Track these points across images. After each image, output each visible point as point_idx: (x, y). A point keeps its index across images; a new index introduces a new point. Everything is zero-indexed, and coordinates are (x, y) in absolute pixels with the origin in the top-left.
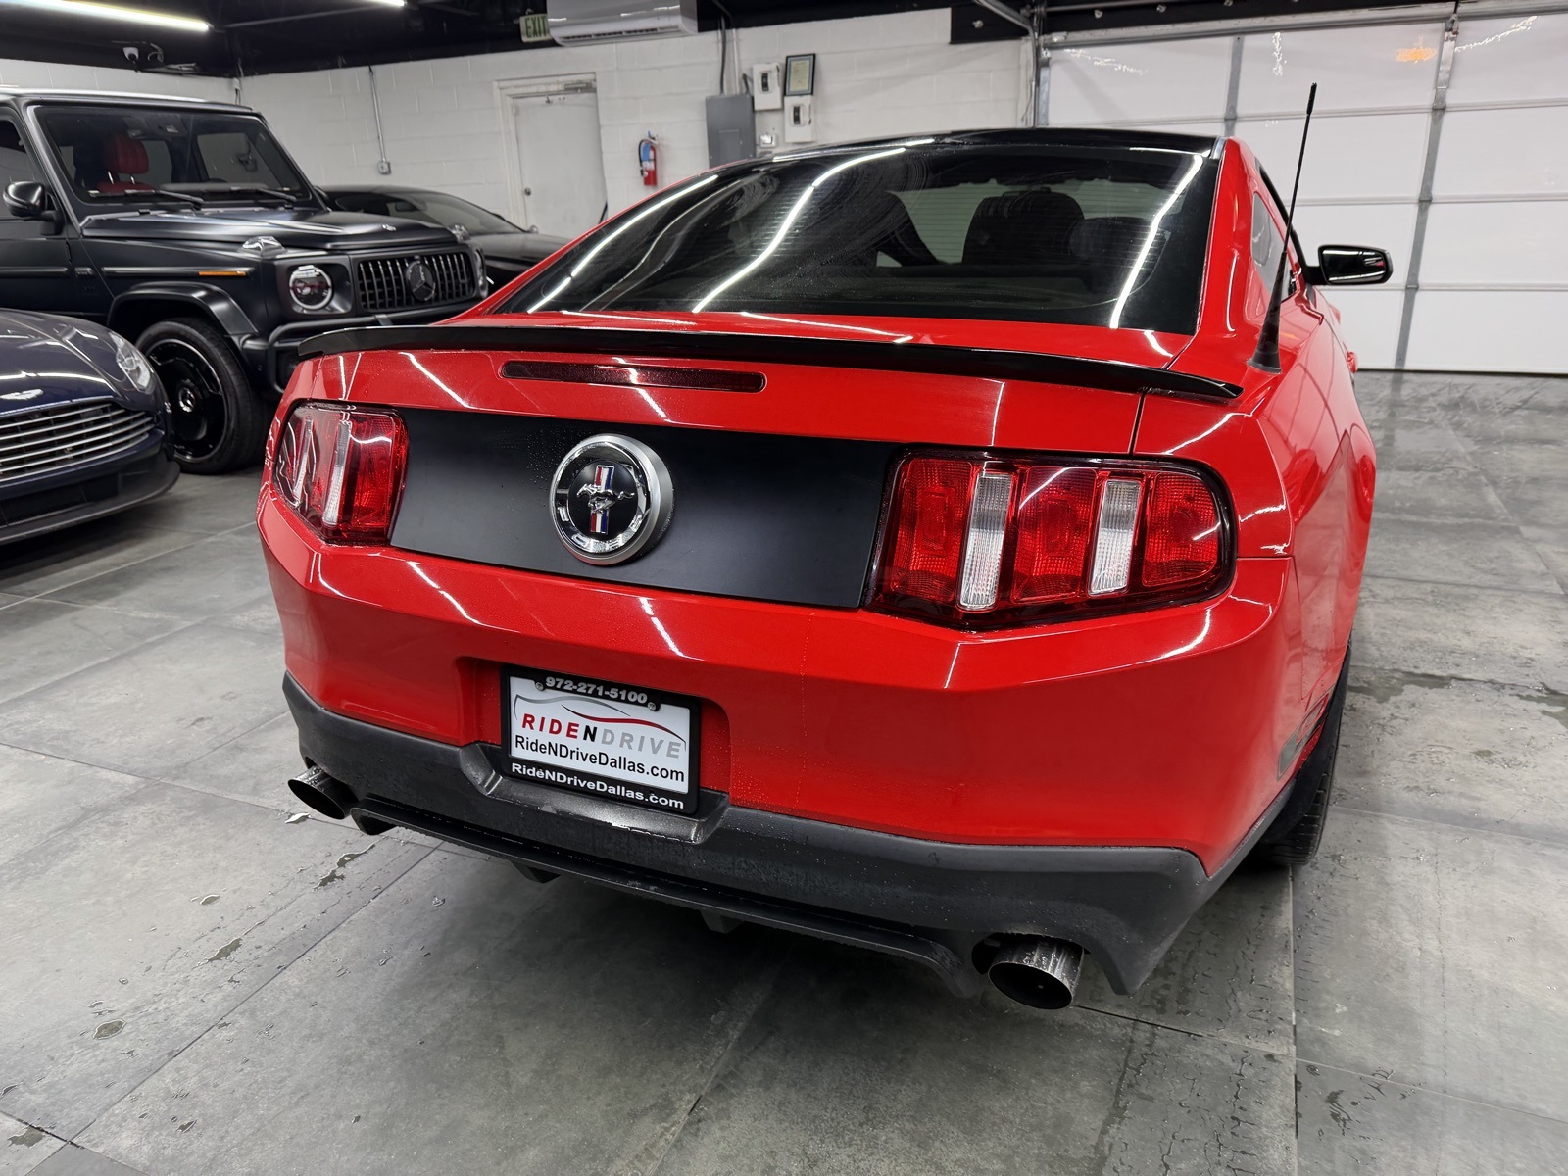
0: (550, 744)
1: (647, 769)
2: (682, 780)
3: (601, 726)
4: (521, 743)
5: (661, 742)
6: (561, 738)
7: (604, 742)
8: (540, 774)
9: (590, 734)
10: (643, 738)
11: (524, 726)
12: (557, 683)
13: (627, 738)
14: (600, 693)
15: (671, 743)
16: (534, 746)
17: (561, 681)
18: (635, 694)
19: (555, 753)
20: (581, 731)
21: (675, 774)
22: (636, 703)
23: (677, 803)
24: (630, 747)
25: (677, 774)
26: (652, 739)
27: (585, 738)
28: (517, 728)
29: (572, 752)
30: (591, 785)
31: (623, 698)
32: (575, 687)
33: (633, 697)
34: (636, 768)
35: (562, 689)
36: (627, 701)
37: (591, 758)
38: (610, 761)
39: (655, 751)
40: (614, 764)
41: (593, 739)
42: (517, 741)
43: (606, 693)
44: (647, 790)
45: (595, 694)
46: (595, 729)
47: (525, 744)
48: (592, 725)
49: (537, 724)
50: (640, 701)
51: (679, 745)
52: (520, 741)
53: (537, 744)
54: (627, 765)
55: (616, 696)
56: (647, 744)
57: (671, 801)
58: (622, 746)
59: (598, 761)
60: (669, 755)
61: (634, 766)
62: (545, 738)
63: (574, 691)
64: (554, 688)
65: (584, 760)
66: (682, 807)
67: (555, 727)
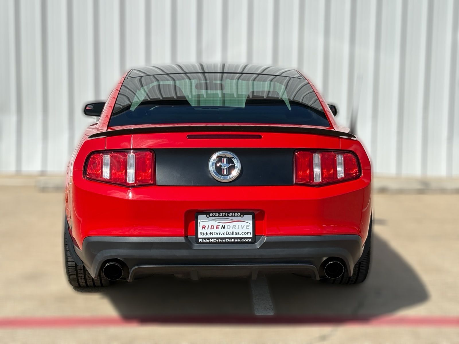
0: (211, 233)
1: (240, 233)
2: (251, 234)
3: (226, 225)
4: (201, 234)
5: (244, 225)
6: (215, 230)
7: (227, 229)
8: (208, 241)
9: (223, 227)
10: (239, 225)
11: (202, 229)
12: (213, 215)
13: (234, 226)
14: (226, 215)
15: (247, 225)
16: (206, 234)
17: (215, 214)
18: (237, 214)
19: (213, 235)
20: (220, 227)
21: (248, 233)
22: (237, 216)
23: (249, 240)
24: (235, 229)
25: (249, 233)
26: (242, 225)
27: (222, 229)
28: (200, 230)
29: (218, 233)
30: (224, 241)
31: (233, 215)
32: (219, 215)
33: (236, 214)
34: (237, 234)
35: (215, 216)
36: (234, 216)
37: (223, 234)
38: (229, 233)
39: (242, 228)
40: (231, 234)
41: (224, 228)
42: (200, 234)
43: (228, 215)
44: (241, 239)
45: (225, 216)
46: (225, 226)
47: (203, 234)
48: (223, 225)
49: (206, 228)
50: (238, 215)
51: (249, 225)
52: (201, 233)
53: (206, 233)
54: (235, 233)
55: (231, 215)
56: (240, 227)
57: (248, 240)
58: (233, 229)
59: (226, 234)
60: (246, 228)
61: (236, 233)
62: (209, 231)
63: (219, 216)
64: (212, 216)
65: (222, 235)
66: (251, 241)
67: (212, 227)
